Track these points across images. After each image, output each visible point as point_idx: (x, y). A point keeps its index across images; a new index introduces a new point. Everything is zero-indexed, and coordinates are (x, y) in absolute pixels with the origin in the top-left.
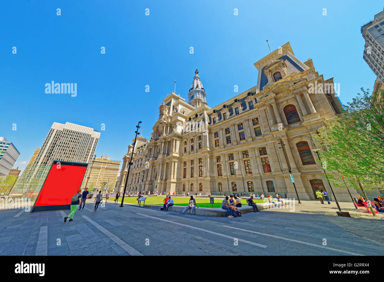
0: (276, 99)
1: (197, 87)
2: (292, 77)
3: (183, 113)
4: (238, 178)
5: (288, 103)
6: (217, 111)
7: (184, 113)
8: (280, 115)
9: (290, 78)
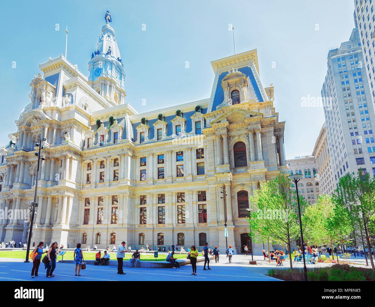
0: (228, 130)
1: (109, 53)
2: (250, 105)
3: (85, 109)
4: (167, 228)
5: (240, 139)
6: (147, 121)
7: (87, 109)
8: (229, 152)
9: (248, 105)
